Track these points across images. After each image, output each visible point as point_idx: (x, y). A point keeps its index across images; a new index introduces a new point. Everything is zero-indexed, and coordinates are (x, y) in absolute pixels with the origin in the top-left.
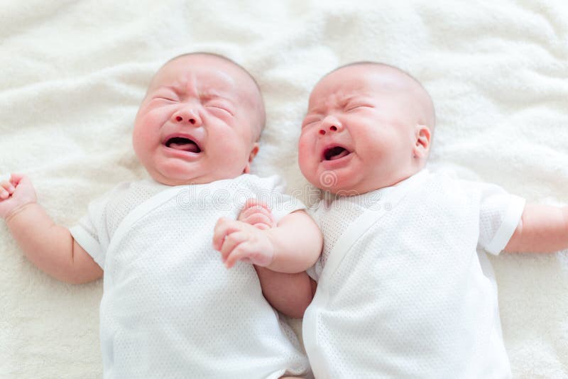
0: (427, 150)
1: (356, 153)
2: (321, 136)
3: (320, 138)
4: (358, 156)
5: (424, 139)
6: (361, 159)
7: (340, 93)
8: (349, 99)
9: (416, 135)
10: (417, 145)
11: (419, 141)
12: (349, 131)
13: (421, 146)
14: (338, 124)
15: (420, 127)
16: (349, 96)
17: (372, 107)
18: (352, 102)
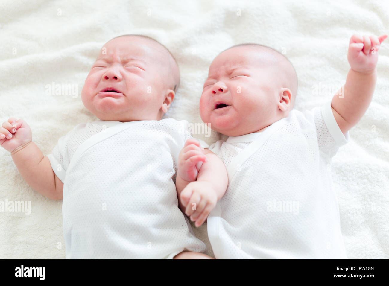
0: (288, 105)
1: (233, 106)
2: (213, 94)
3: (213, 96)
4: (234, 107)
5: (286, 97)
6: (236, 110)
8: (234, 70)
9: (280, 95)
10: (281, 102)
11: (283, 99)
12: (231, 92)
13: (284, 103)
14: (224, 87)
15: (284, 89)
16: (233, 67)
17: (247, 76)
18: (235, 71)
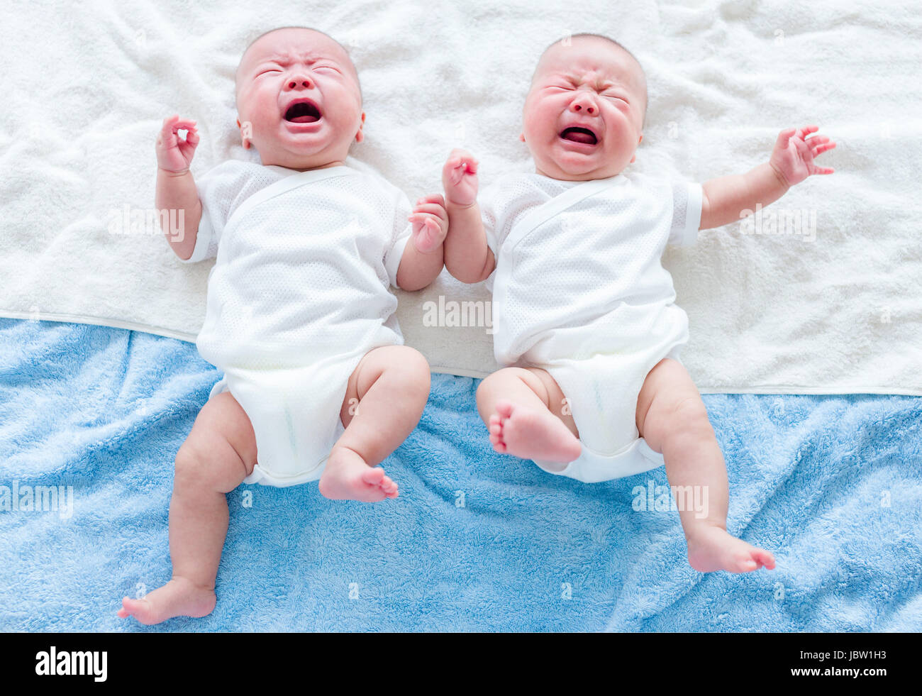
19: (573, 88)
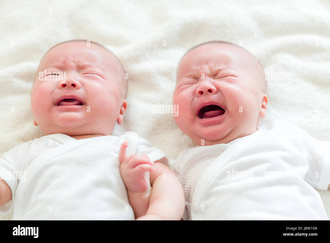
7: (211, 65)
19: (196, 81)
